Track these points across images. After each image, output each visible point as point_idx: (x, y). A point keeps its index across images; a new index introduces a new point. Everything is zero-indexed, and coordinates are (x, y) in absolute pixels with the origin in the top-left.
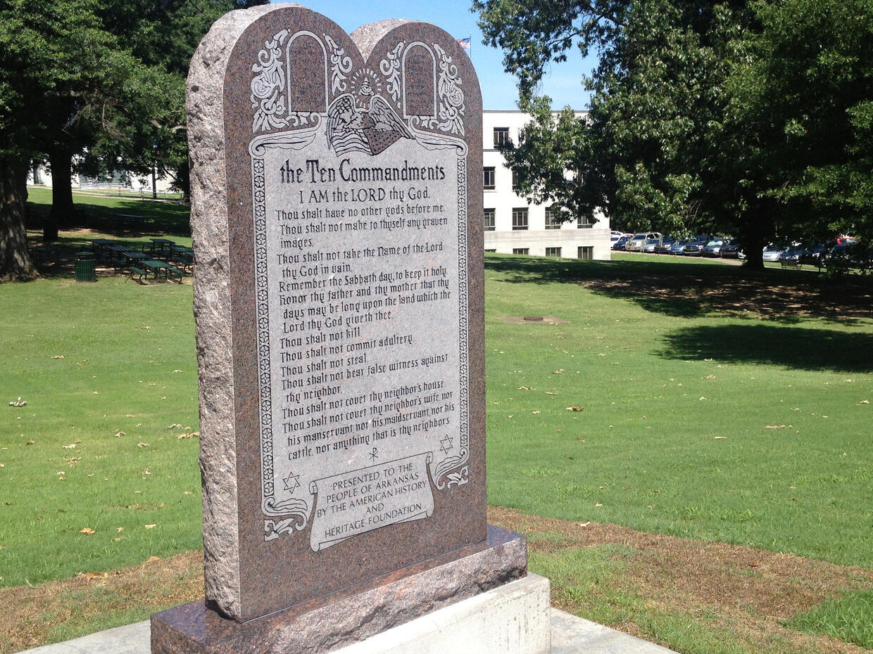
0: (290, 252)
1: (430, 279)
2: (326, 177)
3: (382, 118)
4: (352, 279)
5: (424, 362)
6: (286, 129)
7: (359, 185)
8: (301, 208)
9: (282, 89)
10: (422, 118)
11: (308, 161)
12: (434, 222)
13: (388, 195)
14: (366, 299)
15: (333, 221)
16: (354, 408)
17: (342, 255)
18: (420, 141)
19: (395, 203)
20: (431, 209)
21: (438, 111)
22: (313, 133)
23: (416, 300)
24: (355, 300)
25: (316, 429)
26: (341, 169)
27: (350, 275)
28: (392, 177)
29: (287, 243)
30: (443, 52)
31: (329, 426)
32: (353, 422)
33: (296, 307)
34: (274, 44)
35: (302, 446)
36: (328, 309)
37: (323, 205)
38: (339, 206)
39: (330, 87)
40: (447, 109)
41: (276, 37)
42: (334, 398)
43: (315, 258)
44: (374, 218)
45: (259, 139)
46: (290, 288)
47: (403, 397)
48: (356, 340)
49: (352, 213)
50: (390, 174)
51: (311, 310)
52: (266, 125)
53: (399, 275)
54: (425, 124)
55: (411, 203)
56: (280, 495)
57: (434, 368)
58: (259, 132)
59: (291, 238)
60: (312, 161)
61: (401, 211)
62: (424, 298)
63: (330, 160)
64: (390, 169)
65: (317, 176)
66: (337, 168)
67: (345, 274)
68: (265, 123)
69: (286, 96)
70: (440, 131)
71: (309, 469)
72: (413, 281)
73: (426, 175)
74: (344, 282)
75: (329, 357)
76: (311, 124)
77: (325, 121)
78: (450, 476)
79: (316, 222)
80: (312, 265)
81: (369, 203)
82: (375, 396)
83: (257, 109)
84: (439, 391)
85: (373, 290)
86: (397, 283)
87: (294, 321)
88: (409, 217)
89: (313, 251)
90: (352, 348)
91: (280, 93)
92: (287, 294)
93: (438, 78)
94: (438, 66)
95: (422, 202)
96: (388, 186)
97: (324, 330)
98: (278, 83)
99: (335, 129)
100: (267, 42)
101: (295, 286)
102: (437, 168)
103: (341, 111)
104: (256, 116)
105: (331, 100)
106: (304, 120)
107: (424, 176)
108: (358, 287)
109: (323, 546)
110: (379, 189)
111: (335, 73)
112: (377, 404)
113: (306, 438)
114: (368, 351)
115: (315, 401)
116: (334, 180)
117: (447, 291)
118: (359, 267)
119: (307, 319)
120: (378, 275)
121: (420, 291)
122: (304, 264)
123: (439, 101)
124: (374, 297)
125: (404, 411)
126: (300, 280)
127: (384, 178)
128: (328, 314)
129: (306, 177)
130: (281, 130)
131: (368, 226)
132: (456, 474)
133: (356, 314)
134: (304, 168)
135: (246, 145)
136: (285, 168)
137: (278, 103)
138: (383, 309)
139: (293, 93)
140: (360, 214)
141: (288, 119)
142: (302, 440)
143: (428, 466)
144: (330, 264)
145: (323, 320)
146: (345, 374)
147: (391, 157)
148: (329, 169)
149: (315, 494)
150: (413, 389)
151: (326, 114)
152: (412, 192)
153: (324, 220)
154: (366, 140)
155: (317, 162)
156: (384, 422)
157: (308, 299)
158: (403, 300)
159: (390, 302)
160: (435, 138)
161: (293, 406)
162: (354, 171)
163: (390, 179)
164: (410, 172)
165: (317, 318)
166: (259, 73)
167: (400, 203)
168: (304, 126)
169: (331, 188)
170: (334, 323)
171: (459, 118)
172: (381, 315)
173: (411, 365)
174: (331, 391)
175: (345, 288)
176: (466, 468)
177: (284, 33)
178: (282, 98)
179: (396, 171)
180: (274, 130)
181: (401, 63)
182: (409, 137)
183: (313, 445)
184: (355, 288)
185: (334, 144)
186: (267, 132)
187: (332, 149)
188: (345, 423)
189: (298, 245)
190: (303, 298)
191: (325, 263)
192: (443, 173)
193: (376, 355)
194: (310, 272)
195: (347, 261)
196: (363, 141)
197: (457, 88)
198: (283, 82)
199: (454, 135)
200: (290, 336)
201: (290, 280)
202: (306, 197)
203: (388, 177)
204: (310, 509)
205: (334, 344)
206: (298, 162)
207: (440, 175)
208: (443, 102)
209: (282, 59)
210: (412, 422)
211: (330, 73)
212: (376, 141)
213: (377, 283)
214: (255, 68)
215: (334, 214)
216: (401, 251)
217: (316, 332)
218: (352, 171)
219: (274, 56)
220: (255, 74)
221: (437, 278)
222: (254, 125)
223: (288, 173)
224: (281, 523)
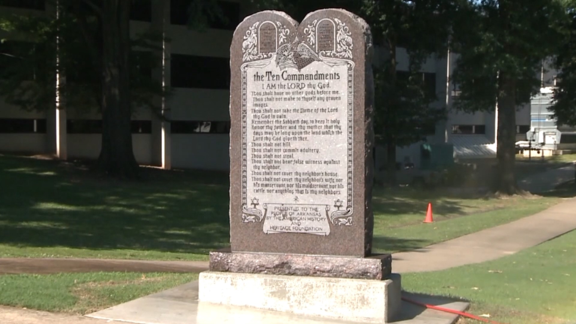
0: (257, 108)
1: (329, 124)
2: (275, 78)
3: (304, 53)
4: (286, 121)
5: (325, 162)
6: (257, 60)
7: (291, 82)
8: (262, 91)
9: (256, 44)
10: (326, 52)
11: (266, 72)
12: (332, 99)
13: (306, 86)
14: (294, 130)
15: (278, 97)
16: (286, 177)
17: (282, 111)
18: (326, 62)
19: (310, 90)
20: (331, 93)
21: (336, 48)
22: (269, 61)
23: (321, 133)
24: (288, 130)
25: (267, 182)
26: (282, 75)
27: (286, 119)
28: (309, 78)
29: (256, 105)
30: (340, 21)
31: (273, 182)
32: (286, 183)
33: (259, 131)
34: (253, 28)
35: (260, 188)
36: (274, 133)
37: (273, 90)
38: (281, 90)
39: (278, 42)
40: (341, 47)
41: (254, 25)
42: (276, 171)
43: (269, 111)
44: (299, 96)
45: (245, 64)
46: (257, 123)
47: (313, 177)
48: (288, 148)
49: (287, 93)
50: (309, 77)
51: (266, 133)
52: (248, 59)
53: (312, 122)
54: (329, 54)
55: (319, 90)
56: (249, 206)
57: (331, 166)
58: (246, 61)
59: (258, 103)
60: (269, 72)
61: (313, 93)
62: (327, 133)
63: (277, 71)
64: (308, 75)
65: (271, 78)
66: (280, 74)
67: (283, 119)
68: (248, 58)
69: (258, 47)
70: (337, 57)
71: (263, 198)
72: (320, 125)
73: (328, 77)
74: (282, 122)
75: (274, 153)
76: (268, 57)
77: (275, 56)
78: (341, 220)
79: (270, 97)
80: (267, 114)
81: (296, 90)
82: (297, 173)
83: (245, 53)
84: (334, 178)
85: (297, 127)
86: (311, 125)
87: (258, 136)
88: (317, 96)
89: (267, 108)
90: (285, 151)
91: (255, 46)
92: (255, 125)
93: (337, 33)
94: (336, 27)
95: (326, 89)
96: (307, 82)
97: (272, 141)
98: (254, 42)
99: (280, 59)
100: (250, 28)
101: (259, 122)
102: (335, 74)
103: (283, 51)
104: (244, 56)
105: (279, 46)
106: (265, 56)
107: (327, 77)
108: (290, 125)
109: (269, 232)
110: (302, 84)
111: (280, 36)
112: (298, 177)
113: (262, 185)
114: (294, 153)
115: (267, 171)
116: (279, 79)
117: (340, 131)
118: (290, 116)
119: (264, 136)
120: (300, 121)
121: (323, 130)
122: (263, 113)
123: (337, 43)
124: (298, 130)
125: (313, 183)
126: (261, 120)
127: (305, 78)
128: (274, 135)
129: (265, 78)
130: (254, 60)
131: (296, 99)
132: (344, 220)
133: (288, 136)
134: (265, 75)
135: (240, 67)
136: (256, 75)
137: (254, 50)
138: (303, 136)
139: (261, 45)
140: (291, 94)
141: (258, 55)
142: (260, 185)
143: (327, 211)
144: (276, 114)
145: (272, 137)
146: (282, 162)
147: (309, 69)
148: (277, 76)
149: (266, 210)
150: (318, 174)
151: (276, 53)
152: (320, 85)
153: (274, 96)
154: (296, 63)
155: (271, 72)
156: (302, 186)
157: (265, 128)
158: (313, 133)
159: (306, 133)
160: (334, 60)
161: (256, 171)
162: (289, 76)
163: (308, 79)
164: (320, 76)
165: (268, 136)
166: (247, 39)
167: (314, 90)
168: (266, 58)
169: (277, 83)
170: (277, 139)
171: (349, 50)
172: (301, 139)
173: (318, 162)
174: (275, 168)
175: (283, 125)
176: (351, 218)
177: (258, 23)
178: (256, 48)
179: (311, 76)
180: (251, 61)
181: (315, 29)
182: (319, 60)
183: (266, 189)
184: (288, 125)
185: (280, 65)
186: (248, 61)
187: (278, 67)
188: (281, 182)
189: (262, 105)
190: (262, 127)
191: (274, 114)
192: (339, 76)
193: (297, 156)
194: (266, 117)
195: (285, 114)
196: (294, 63)
197: (348, 37)
198: (256, 41)
199: (346, 58)
200: (256, 142)
201: (257, 120)
202: (265, 87)
203: (307, 78)
204: (263, 215)
205: (277, 148)
206: (262, 72)
207: (337, 77)
208: (339, 44)
209: (257, 33)
210: (318, 189)
211: (278, 36)
212: (301, 63)
213: (300, 124)
214: (245, 38)
215: (278, 94)
216: (313, 111)
217: (268, 142)
218: (288, 76)
219: (253, 32)
220: (244, 40)
221: (334, 124)
222: (243, 59)
223: (257, 77)
224: (249, 217)
